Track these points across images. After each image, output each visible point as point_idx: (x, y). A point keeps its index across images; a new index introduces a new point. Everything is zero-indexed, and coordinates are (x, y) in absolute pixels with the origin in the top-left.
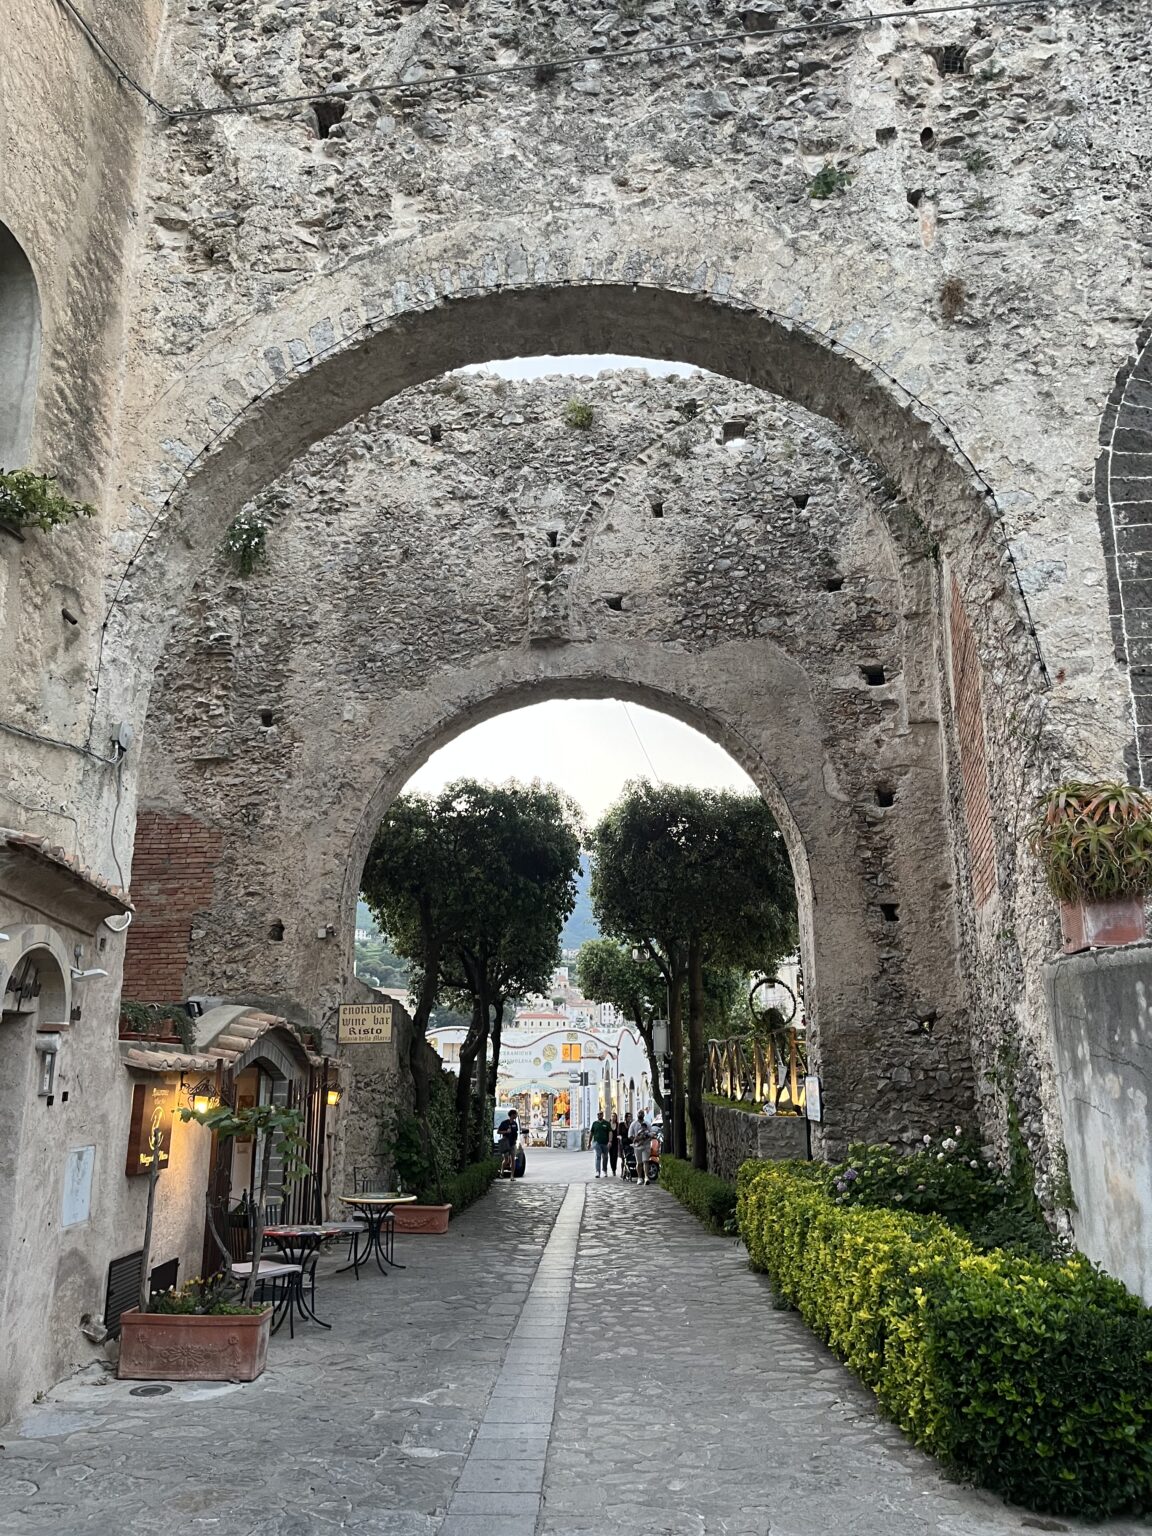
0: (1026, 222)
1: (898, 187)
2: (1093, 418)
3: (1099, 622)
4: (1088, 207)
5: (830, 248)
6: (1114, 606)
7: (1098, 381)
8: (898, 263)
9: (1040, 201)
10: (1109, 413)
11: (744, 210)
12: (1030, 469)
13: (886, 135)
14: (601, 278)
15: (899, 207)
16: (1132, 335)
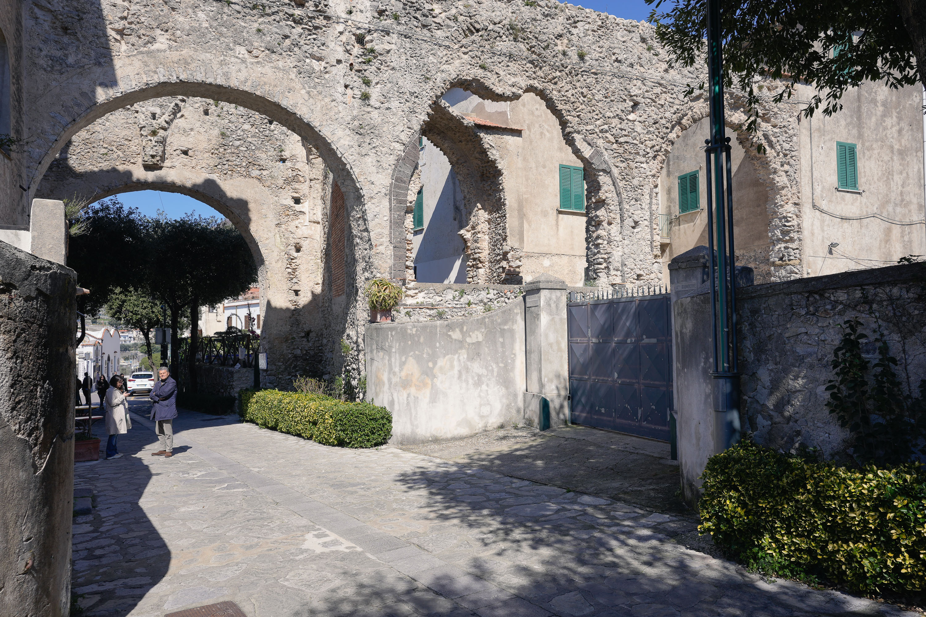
0: (378, 105)
1: (342, 82)
2: (390, 171)
3: (386, 231)
4: (394, 104)
5: (320, 97)
6: (391, 227)
7: (392, 160)
8: (340, 108)
9: (382, 99)
10: (394, 170)
11: (293, 76)
12: (373, 183)
13: (339, 62)
14: (242, 88)
15: (341, 89)
16: (402, 148)
